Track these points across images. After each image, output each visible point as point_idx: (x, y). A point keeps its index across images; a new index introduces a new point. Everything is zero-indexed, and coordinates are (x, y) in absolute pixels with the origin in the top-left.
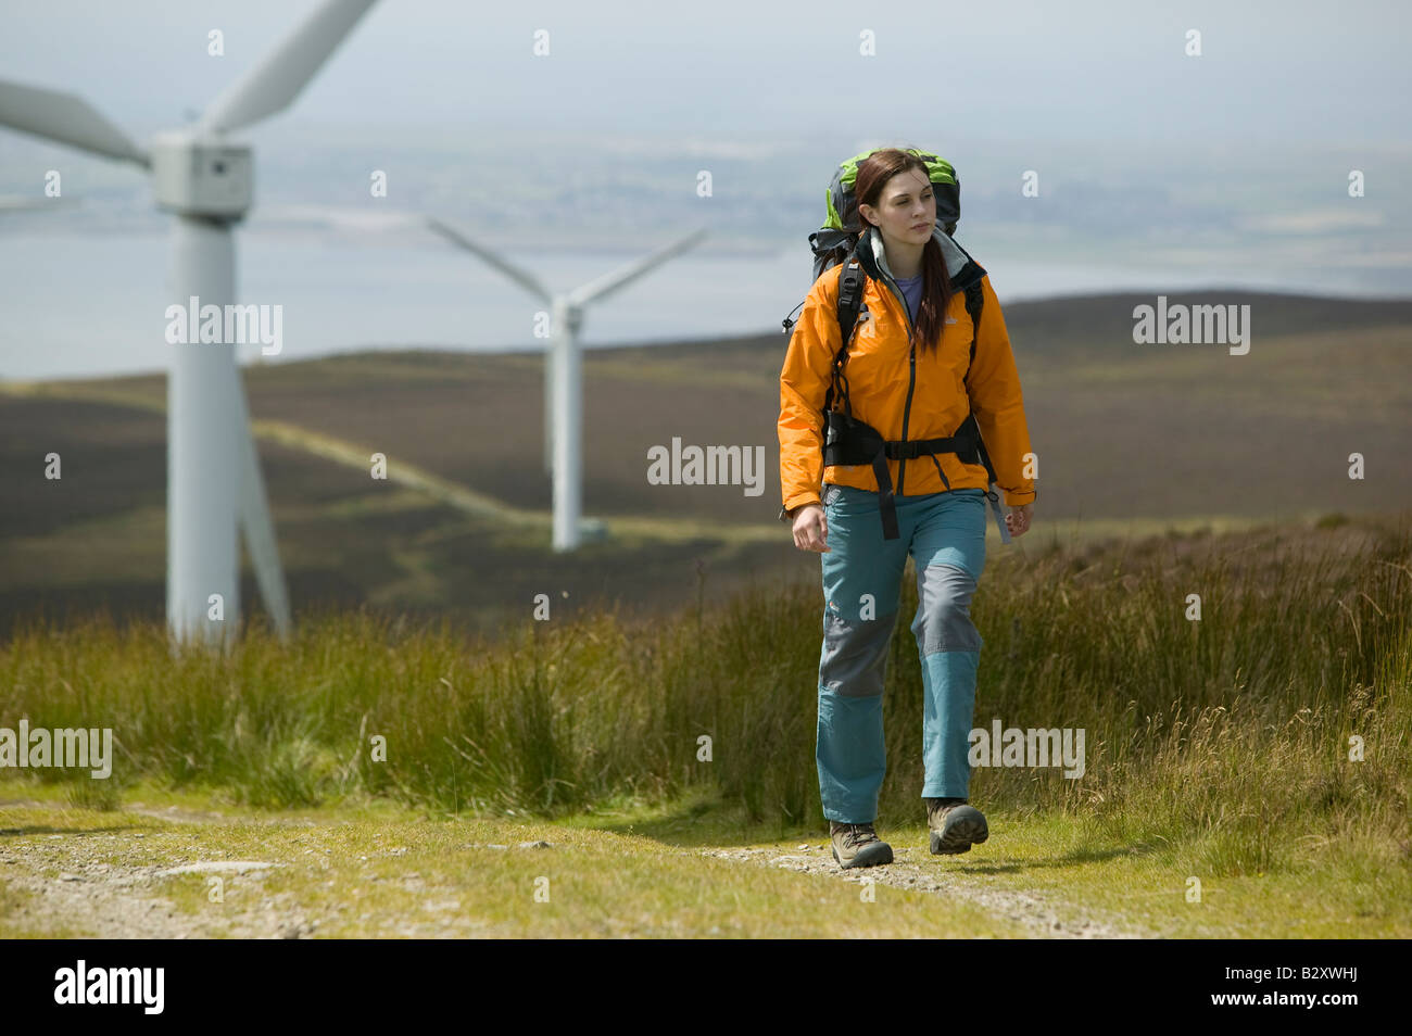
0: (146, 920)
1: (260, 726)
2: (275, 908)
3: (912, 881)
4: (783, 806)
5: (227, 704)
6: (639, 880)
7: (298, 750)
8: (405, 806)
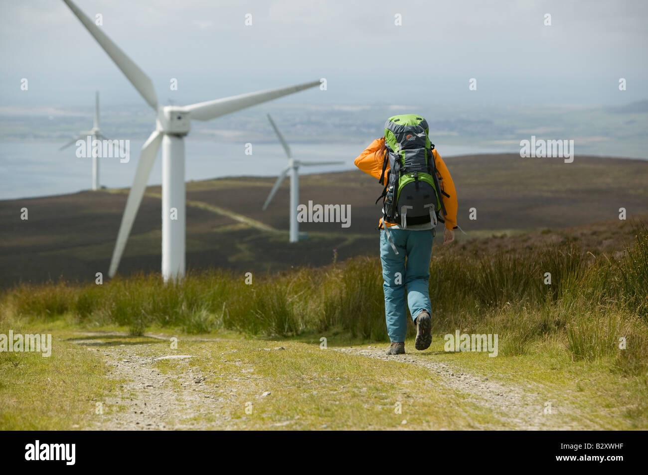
0: (150, 376)
1: (190, 306)
2: (193, 372)
3: (405, 359)
4: (363, 333)
5: (180, 299)
6: (313, 361)
7: (203, 314)
8: (238, 333)
